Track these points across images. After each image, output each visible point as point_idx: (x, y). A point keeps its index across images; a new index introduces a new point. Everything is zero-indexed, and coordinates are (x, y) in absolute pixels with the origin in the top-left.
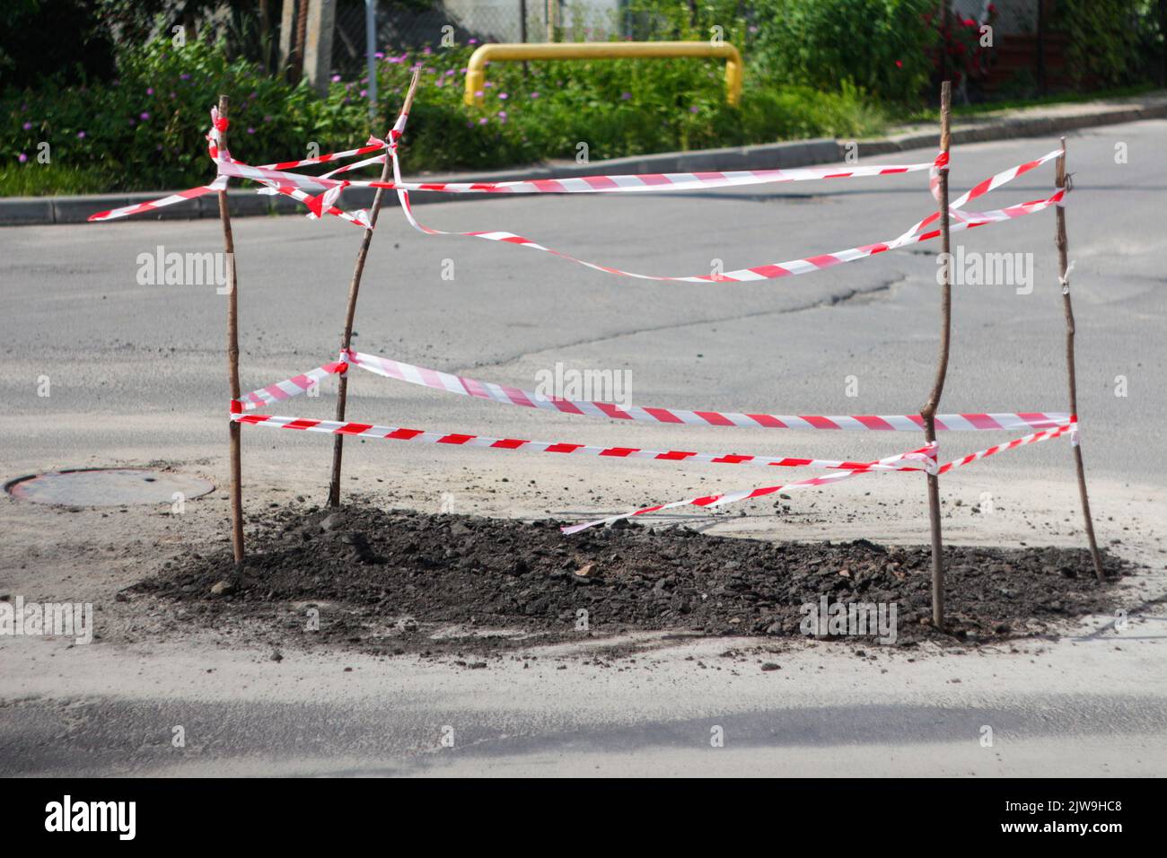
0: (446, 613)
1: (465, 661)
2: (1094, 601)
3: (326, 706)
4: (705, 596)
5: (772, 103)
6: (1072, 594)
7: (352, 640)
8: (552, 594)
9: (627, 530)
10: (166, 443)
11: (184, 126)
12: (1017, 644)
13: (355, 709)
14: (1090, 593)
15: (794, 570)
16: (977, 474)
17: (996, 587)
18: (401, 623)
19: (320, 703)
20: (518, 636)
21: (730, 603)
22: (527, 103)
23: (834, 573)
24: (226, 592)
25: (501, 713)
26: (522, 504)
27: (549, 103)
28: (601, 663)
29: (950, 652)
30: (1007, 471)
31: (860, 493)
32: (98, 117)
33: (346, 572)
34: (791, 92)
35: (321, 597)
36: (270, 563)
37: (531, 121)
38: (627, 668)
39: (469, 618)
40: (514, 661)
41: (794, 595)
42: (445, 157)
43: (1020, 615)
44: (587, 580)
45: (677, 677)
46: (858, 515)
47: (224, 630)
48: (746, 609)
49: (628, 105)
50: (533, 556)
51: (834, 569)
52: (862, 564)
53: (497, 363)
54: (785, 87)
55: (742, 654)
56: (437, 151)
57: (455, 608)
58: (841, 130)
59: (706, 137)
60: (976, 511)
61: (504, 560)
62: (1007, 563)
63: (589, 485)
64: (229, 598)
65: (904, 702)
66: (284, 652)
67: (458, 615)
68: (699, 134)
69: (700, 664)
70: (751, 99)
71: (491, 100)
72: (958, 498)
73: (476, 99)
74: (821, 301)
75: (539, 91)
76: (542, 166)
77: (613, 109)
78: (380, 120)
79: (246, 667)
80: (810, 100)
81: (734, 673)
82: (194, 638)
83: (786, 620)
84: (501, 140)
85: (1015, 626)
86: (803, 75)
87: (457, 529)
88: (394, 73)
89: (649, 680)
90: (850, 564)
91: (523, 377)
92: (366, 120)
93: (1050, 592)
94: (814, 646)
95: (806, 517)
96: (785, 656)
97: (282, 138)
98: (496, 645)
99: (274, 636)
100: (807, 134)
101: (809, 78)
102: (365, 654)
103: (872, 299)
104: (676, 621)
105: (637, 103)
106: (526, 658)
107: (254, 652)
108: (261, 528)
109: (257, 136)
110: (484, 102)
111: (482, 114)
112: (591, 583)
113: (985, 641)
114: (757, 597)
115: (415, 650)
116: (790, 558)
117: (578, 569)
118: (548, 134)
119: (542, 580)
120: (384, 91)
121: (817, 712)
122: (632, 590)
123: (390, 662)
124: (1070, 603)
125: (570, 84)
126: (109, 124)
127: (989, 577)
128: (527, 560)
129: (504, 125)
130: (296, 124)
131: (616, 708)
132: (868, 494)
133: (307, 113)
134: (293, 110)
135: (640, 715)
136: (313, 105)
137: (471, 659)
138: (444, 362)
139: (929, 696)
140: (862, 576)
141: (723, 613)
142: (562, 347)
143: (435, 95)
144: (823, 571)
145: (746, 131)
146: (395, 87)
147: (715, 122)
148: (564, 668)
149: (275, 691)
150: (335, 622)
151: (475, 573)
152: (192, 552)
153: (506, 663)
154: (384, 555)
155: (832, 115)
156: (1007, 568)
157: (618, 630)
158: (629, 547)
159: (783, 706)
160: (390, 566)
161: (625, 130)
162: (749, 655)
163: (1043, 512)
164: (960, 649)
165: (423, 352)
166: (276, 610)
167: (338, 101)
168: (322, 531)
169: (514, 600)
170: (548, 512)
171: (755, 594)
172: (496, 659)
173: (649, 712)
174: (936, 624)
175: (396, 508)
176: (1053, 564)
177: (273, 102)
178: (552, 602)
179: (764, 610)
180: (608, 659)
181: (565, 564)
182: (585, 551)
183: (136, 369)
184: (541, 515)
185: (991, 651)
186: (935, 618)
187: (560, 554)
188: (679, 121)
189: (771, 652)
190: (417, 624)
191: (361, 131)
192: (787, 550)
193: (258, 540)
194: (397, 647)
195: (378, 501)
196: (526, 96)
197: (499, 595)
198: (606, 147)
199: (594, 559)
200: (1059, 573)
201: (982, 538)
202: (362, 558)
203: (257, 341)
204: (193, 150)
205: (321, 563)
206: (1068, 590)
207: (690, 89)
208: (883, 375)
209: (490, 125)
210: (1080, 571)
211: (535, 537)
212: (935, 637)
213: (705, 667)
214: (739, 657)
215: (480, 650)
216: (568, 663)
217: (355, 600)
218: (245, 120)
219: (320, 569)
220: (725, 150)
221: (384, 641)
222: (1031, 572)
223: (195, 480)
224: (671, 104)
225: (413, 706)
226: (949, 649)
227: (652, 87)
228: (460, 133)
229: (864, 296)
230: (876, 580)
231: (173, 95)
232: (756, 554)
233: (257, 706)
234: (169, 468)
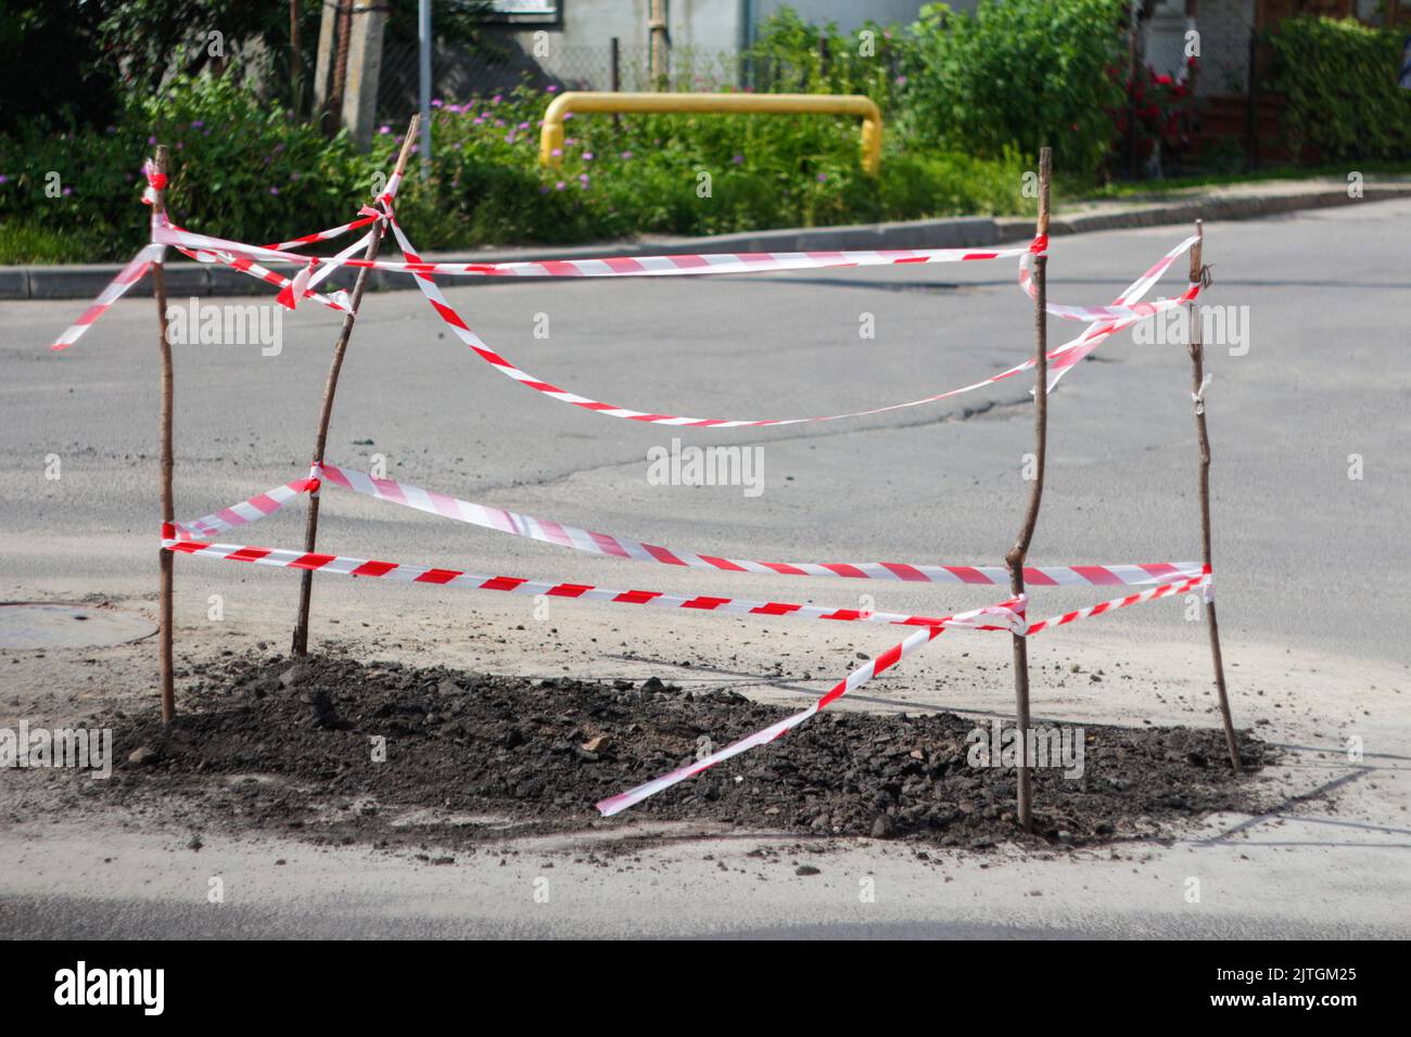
0: (415, 793)
1: (429, 855)
2: (1224, 796)
3: (244, 908)
4: (739, 779)
5: (919, 172)
6: (1198, 787)
7: (292, 826)
8: (550, 772)
9: (658, 694)
10: (112, 572)
11: (192, 184)
12: (1120, 848)
13: (280, 911)
14: (1220, 786)
15: (856, 748)
16: (1105, 633)
17: (1104, 776)
18: (358, 805)
19: (237, 904)
20: (500, 824)
21: (770, 788)
22: (617, 165)
23: (903, 754)
24: (146, 761)
25: (462, 921)
26: (536, 658)
27: (644, 165)
28: (597, 861)
29: (1034, 857)
30: (1143, 631)
31: (957, 654)
32: (89, 171)
33: (299, 739)
34: (942, 159)
35: (264, 770)
36: (207, 725)
37: (620, 187)
38: (628, 868)
39: (443, 801)
40: (490, 857)
41: (851, 781)
42: (512, 228)
43: (1129, 811)
44: (596, 756)
45: (689, 880)
46: (950, 681)
47: (136, 808)
48: (788, 797)
49: (739, 170)
50: (531, 724)
51: (904, 749)
52: (940, 744)
53: (540, 482)
54: (936, 153)
55: (775, 854)
56: (503, 220)
57: (428, 787)
58: (1002, 207)
59: (836, 211)
60: (1095, 679)
61: (497, 728)
62: (1122, 746)
63: (623, 636)
64: (150, 768)
65: (967, 919)
66: (206, 838)
67: (430, 796)
68: (828, 207)
69: (721, 865)
70: (891, 167)
71: (573, 160)
72: (1075, 662)
73: (553, 158)
74: (950, 414)
75: (633, 150)
76: (630, 242)
77: (722, 175)
78: (434, 181)
79: (156, 856)
80: (964, 169)
81: (761, 877)
82: (97, 819)
83: (836, 812)
84: (581, 209)
85: (1121, 826)
86: (956, 139)
87: (445, 688)
88: (454, 124)
89: (654, 884)
90: (924, 743)
91: (569, 500)
92: (416, 182)
93: (1171, 783)
94: (867, 845)
95: (884, 682)
96: (828, 857)
97: (312, 200)
98: (470, 836)
99: (197, 818)
100: (959, 211)
101: (964, 142)
102: (306, 843)
103: (1013, 414)
104: (700, 811)
105: (752, 168)
106: (505, 852)
107: (168, 837)
108: (207, 681)
109: (282, 197)
110: (563, 162)
111: (560, 177)
112: (600, 760)
113: (1081, 844)
114: (804, 780)
115: (369, 839)
116: (853, 733)
117: (586, 741)
118: (641, 202)
119: (541, 754)
120: (440, 147)
121: (856, 929)
122: (649, 769)
123: (335, 854)
124: (1194, 797)
125: (670, 143)
126: (101, 180)
127: (1097, 763)
128: (523, 730)
129: (585, 191)
130: (330, 184)
131: (607, 920)
132: (966, 655)
133: (344, 171)
134: (326, 168)
135: (634, 929)
136: (352, 162)
137: (437, 852)
138: (475, 479)
139: (999, 912)
140: (938, 758)
141: (759, 801)
142: (622, 463)
143: (504, 153)
144: (890, 750)
145: (885, 205)
146: (453, 142)
147: (846, 193)
148: (551, 866)
149: (184, 887)
150: (276, 801)
151: (458, 743)
152: (115, 710)
153: (480, 859)
154: (351, 719)
155: (991, 187)
156: (1121, 752)
157: (626, 820)
158: (654, 716)
159: (815, 921)
160: (356, 733)
161: (735, 200)
162: (783, 855)
163: (1178, 683)
164: (1048, 853)
165: (449, 466)
166: (206, 785)
167: (383, 158)
168: (282, 686)
169: (502, 779)
170: (566, 668)
171: (801, 778)
172: (468, 853)
173: (646, 925)
174: (1021, 821)
175: (378, 660)
176: (1180, 749)
177: (304, 156)
178: (550, 783)
179: (811, 799)
180: (607, 856)
181: (571, 734)
182: (600, 718)
183: (92, 479)
184: (555, 673)
185: (1086, 856)
186: (1020, 813)
187: (566, 723)
188: (803, 191)
189: (812, 851)
190: (378, 806)
191: (409, 194)
192: (849, 724)
193: (200, 696)
194: (347, 835)
195: (358, 651)
196: (616, 156)
197: (484, 772)
198: (711, 220)
199: (607, 730)
200: (1185, 760)
201: (1098, 713)
202: (322, 722)
203: (248, 448)
204: (203, 213)
205: (269, 727)
206: (1193, 782)
207: (818, 152)
208: (1011, 507)
209: (569, 191)
210: (1212, 758)
211: (540, 700)
212: (1018, 837)
213: (726, 869)
214: (772, 857)
215: (450, 841)
216: (556, 861)
217: (305, 775)
218: (267, 178)
219: (267, 735)
220: (857, 227)
221: (333, 826)
222: (1149, 758)
223: (137, 619)
224: (794, 171)
225: (352, 911)
226: (1034, 853)
227: (772, 148)
228: (532, 199)
229: (1004, 409)
230: (955, 763)
231: (180, 146)
232: (810, 728)
233: (160, 906)
234: (106, 604)
